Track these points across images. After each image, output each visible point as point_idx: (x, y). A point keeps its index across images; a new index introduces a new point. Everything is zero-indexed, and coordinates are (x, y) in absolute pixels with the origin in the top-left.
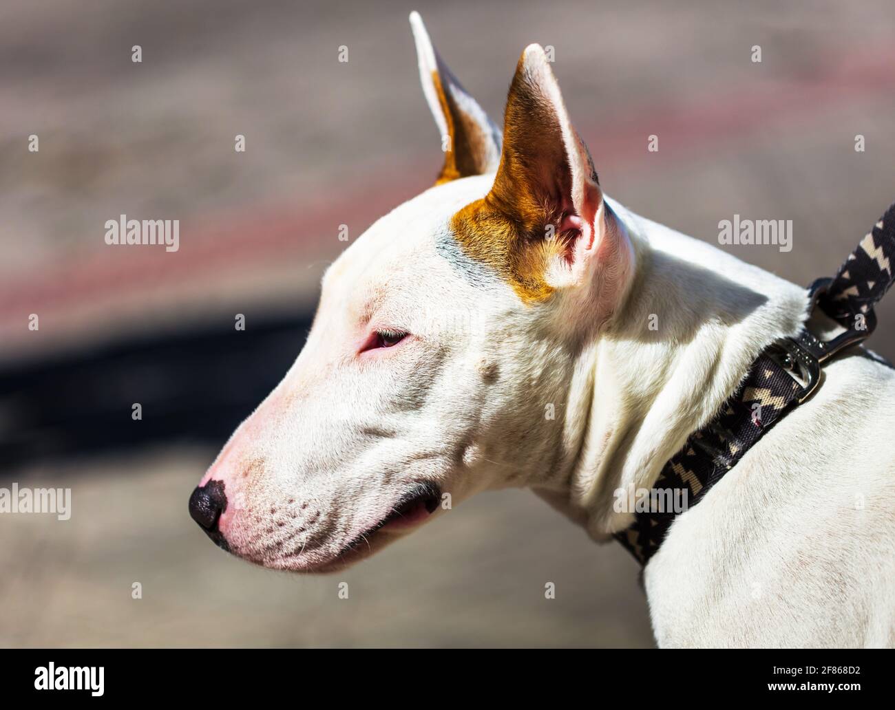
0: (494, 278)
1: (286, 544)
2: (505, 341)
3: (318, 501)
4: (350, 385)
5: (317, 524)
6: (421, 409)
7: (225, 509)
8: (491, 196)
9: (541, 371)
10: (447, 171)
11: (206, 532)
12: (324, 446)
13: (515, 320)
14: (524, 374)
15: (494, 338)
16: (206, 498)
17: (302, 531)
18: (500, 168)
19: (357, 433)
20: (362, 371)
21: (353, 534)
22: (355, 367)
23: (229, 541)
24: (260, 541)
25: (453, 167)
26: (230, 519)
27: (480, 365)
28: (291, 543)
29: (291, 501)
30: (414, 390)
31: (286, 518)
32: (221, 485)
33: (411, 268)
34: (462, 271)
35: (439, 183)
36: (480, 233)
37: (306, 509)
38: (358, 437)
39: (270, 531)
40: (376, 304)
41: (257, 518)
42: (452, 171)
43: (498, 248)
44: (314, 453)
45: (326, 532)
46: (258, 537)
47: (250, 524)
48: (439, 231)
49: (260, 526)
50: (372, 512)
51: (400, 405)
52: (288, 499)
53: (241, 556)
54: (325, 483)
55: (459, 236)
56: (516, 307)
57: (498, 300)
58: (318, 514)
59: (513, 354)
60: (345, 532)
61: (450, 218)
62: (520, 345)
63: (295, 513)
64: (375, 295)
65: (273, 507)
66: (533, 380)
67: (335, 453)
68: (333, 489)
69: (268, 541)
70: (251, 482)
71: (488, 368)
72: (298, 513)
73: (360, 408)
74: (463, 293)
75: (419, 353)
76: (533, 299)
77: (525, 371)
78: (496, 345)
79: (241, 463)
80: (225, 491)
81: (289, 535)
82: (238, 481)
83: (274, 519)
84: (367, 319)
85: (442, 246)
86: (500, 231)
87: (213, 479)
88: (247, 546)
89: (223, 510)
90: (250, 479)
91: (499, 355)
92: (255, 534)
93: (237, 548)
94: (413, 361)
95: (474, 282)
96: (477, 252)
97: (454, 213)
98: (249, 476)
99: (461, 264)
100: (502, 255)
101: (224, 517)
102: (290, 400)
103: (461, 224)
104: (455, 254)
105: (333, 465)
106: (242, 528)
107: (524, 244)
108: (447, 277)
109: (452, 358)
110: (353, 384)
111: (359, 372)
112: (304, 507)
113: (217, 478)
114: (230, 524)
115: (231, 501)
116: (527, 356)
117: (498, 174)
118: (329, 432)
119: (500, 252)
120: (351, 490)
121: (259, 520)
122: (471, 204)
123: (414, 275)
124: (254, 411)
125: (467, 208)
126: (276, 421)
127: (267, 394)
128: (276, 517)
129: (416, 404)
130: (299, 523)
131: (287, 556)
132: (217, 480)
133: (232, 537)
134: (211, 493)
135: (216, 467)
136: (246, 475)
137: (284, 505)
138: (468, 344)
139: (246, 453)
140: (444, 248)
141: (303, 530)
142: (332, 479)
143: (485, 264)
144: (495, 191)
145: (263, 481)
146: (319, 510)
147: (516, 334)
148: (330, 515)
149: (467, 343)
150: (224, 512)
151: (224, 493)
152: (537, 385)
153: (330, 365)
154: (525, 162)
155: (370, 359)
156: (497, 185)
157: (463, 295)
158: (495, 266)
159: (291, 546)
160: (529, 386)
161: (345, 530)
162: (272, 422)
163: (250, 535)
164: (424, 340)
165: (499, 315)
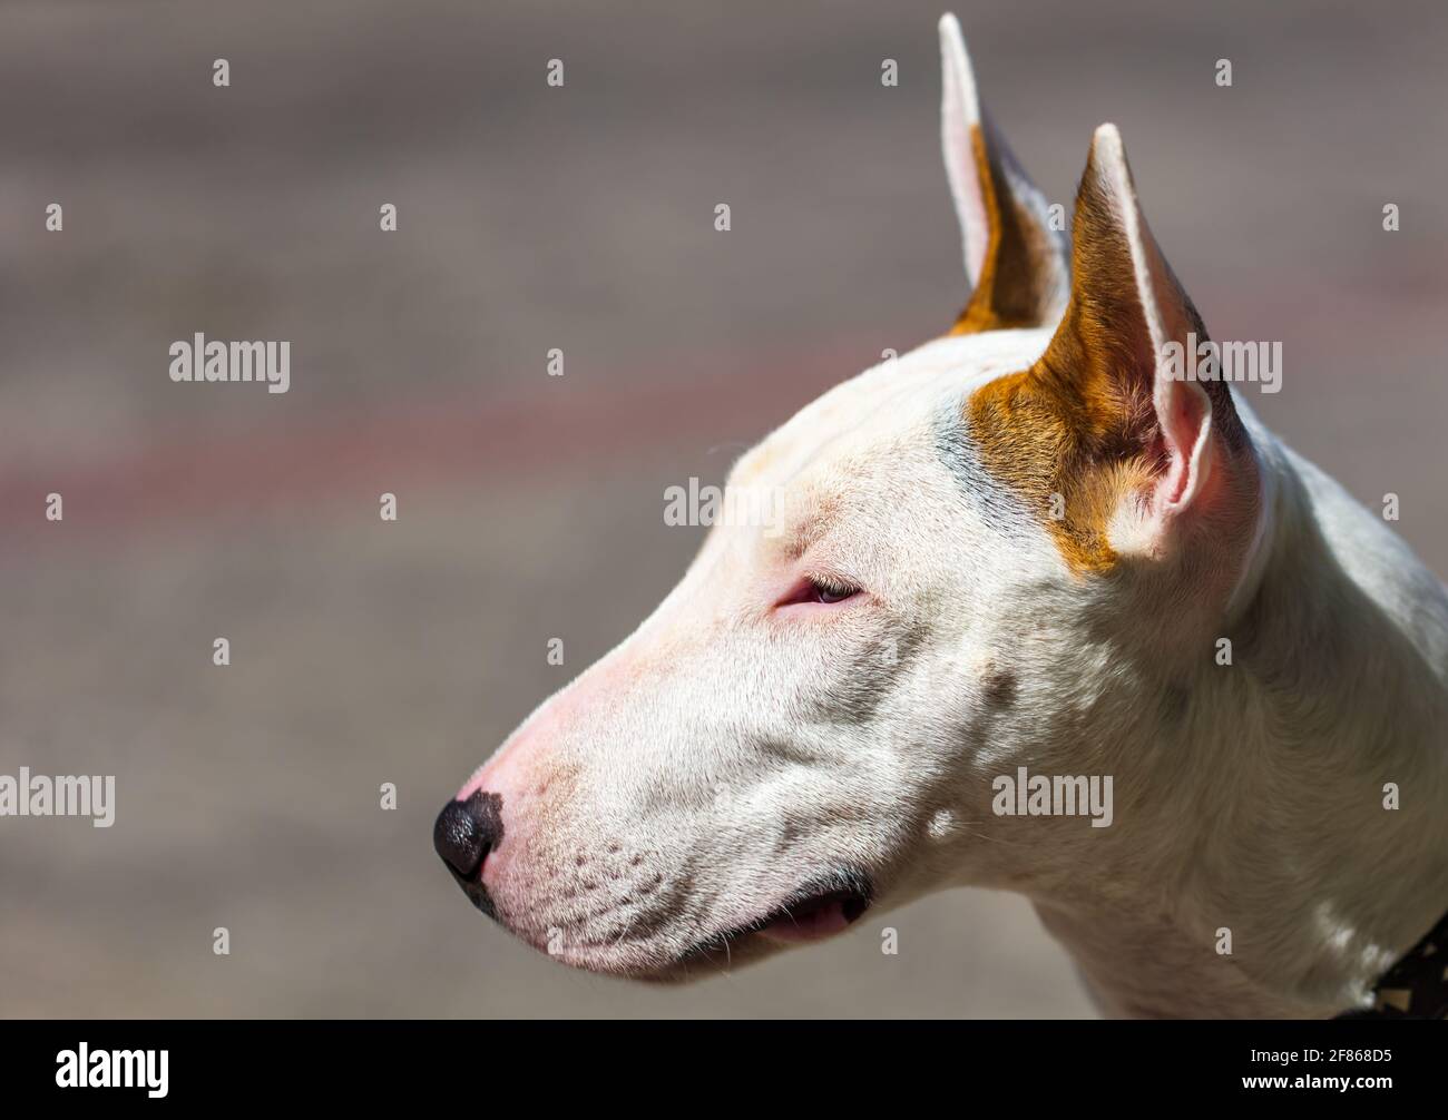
0: (1026, 517)
1: (591, 923)
2: (1033, 636)
3: (661, 855)
4: (749, 661)
5: (652, 897)
6: (866, 725)
7: (497, 846)
8: (1041, 365)
9: (1094, 699)
10: (975, 310)
11: (459, 881)
12: (687, 762)
13: (1053, 601)
14: (1063, 701)
15: (1012, 626)
16: (467, 822)
17: (624, 903)
18: (1064, 321)
19: (748, 749)
20: (772, 639)
21: (709, 929)
22: (764, 631)
23: (496, 901)
24: (549, 910)
25: (987, 303)
26: (503, 865)
27: (983, 672)
28: (601, 922)
29: (614, 849)
30: (858, 689)
31: (600, 877)
32: (495, 801)
33: (888, 475)
34: (975, 498)
35: (959, 328)
36: (1014, 431)
37: (639, 867)
38: (749, 757)
39: (571, 894)
40: (817, 528)
41: (551, 868)
42: (983, 311)
43: (1041, 465)
44: (667, 771)
45: (666, 914)
46: (548, 901)
47: (536, 875)
48: (946, 417)
49: (553, 882)
50: (748, 898)
51: (831, 710)
52: (610, 844)
53: (513, 930)
54: (679, 826)
55: (979, 432)
56: (1058, 577)
57: (1030, 557)
58: (658, 879)
59: (1045, 663)
60: (698, 922)
61: (966, 396)
62: (1058, 648)
63: (618, 870)
64: (816, 511)
65: (582, 853)
66: (1080, 713)
67: (704, 777)
68: (690, 838)
69: (562, 910)
70: (549, 805)
71: (997, 679)
72: (623, 871)
73: (760, 705)
74: (971, 536)
75: (876, 628)
76: (1086, 567)
77: (1064, 696)
78: (1015, 638)
79: (537, 768)
80: (502, 813)
81: (601, 907)
82: (527, 799)
83: (580, 874)
84: (797, 552)
85: (946, 444)
86: (1047, 434)
87: (483, 790)
88: (526, 914)
89: (493, 846)
90: (549, 798)
91: (1020, 660)
92: (543, 896)
93: (508, 915)
94: (862, 639)
95: (992, 520)
96: (1005, 466)
97: (977, 388)
98: (548, 793)
99: (975, 484)
100: (1046, 477)
101: (493, 858)
102: (640, 671)
103: (985, 409)
104: (966, 463)
105: (699, 797)
106: (523, 882)
107: (1085, 463)
108: (947, 503)
109: (933, 647)
110: (754, 661)
111: (769, 641)
112: (636, 862)
113: (491, 788)
114: (502, 871)
115: (511, 832)
116: (1070, 669)
117: (1058, 331)
118: (700, 738)
119: (1043, 472)
120: (720, 849)
121: (552, 872)
122: (1007, 376)
123: (890, 489)
124: (572, 679)
125: (998, 382)
126: (608, 705)
127: (601, 655)
128: (584, 871)
129: (858, 715)
130: (622, 888)
131: (592, 943)
132: (491, 792)
133: (501, 895)
134: (477, 812)
135: (492, 769)
136: (543, 790)
137: (601, 854)
138: (967, 628)
139: (549, 753)
140: (949, 449)
141: (626, 901)
142: (692, 823)
143: (1013, 490)
144: (1050, 361)
145: (571, 805)
146: (661, 873)
147: (1053, 626)
148: (677, 884)
149: (963, 625)
150: (495, 850)
151: (498, 816)
152: (1085, 725)
153: (720, 624)
154: (1106, 320)
155: (791, 621)
156: (1054, 350)
157: (970, 539)
158: (1032, 496)
159: (603, 926)
160: (1070, 724)
161: (698, 918)
162: (602, 705)
163: (535, 896)
164: (889, 608)
165: (1026, 585)
